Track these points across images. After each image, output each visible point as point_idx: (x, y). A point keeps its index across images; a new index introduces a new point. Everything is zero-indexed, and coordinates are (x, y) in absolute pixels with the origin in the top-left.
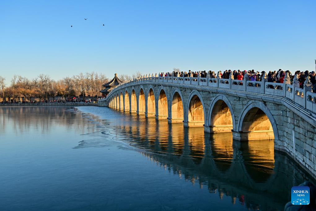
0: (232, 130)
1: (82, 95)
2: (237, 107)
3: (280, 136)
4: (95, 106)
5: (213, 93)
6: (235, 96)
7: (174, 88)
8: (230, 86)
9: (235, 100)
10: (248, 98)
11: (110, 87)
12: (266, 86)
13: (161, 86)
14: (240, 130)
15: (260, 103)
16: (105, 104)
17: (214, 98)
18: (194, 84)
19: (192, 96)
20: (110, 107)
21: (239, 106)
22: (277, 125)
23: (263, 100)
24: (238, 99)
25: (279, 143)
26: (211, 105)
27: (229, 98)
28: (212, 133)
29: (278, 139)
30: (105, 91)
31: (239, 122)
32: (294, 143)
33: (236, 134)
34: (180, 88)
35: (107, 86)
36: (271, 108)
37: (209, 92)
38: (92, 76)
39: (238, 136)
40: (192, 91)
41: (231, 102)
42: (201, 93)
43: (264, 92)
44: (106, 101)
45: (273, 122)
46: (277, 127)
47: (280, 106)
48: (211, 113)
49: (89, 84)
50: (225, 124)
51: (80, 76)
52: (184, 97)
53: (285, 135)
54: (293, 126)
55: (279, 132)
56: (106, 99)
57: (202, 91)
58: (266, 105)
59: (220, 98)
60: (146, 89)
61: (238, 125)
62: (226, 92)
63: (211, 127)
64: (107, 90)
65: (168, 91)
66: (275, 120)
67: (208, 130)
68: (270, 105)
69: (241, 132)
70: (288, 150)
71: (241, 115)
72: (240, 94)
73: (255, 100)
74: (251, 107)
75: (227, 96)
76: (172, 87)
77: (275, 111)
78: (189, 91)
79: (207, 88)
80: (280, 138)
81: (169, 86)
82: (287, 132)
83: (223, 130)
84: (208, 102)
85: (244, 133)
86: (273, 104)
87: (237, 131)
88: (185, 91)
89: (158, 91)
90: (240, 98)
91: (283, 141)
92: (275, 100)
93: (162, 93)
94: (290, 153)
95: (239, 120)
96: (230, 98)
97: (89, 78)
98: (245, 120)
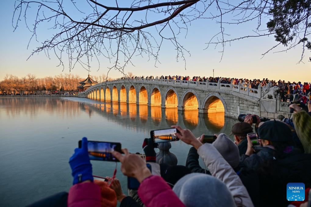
0: (198, 108)
1: (62, 89)
2: (201, 96)
4: (75, 97)
5: (185, 88)
6: (200, 90)
7: (153, 85)
8: (197, 85)
9: (200, 92)
10: (209, 91)
11: (85, 84)
12: (220, 85)
13: (143, 84)
14: (203, 108)
15: (217, 93)
16: (84, 96)
17: (185, 91)
18: (171, 83)
19: (169, 90)
20: (89, 97)
21: (203, 95)
22: (226, 104)
23: (219, 92)
24: (202, 92)
25: (227, 113)
26: (183, 95)
28: (183, 111)
30: (81, 87)
31: (202, 104)
32: (239, 112)
33: (201, 110)
34: (159, 85)
35: (83, 83)
36: (223, 96)
37: (182, 88)
38: (69, 76)
39: (202, 111)
40: (168, 87)
41: (197, 93)
43: (219, 88)
44: (84, 94)
45: (224, 103)
46: (226, 105)
47: (228, 95)
48: (183, 100)
49: (67, 82)
50: (190, 105)
51: (60, 76)
52: (162, 91)
53: (231, 109)
54: (239, 104)
55: (228, 107)
56: (84, 92)
57: (177, 87)
58: (220, 95)
59: (190, 91)
60: (127, 85)
62: (195, 88)
63: (183, 107)
64: (83, 86)
65: (148, 87)
67: (181, 109)
68: (222, 95)
69: (204, 109)
70: (233, 116)
71: (204, 100)
72: (204, 89)
73: (214, 92)
74: (210, 96)
75: (195, 90)
76: (151, 85)
77: (225, 97)
78: (166, 87)
79: (181, 86)
80: (228, 110)
81: (149, 84)
82: (233, 107)
83: (189, 109)
84: (181, 94)
85: (206, 109)
86: (224, 94)
87: (202, 108)
88: (163, 87)
89: (139, 87)
90: (203, 91)
91: (230, 112)
92: (226, 92)
93: (143, 89)
94: (235, 117)
95: (203, 103)
96: (197, 91)
97: (67, 77)
98: (206, 103)
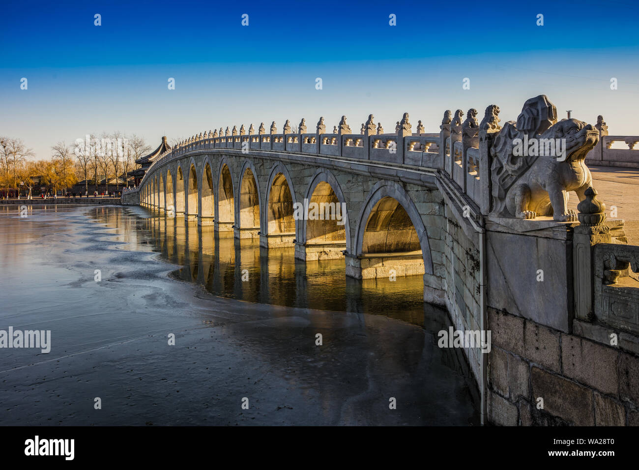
0: (345, 253)
2: (353, 198)
3: (435, 265)
5: (309, 166)
6: (349, 173)
7: (243, 159)
8: (340, 150)
9: (349, 181)
10: (373, 174)
12: (406, 146)
13: (224, 156)
15: (396, 186)
17: (312, 180)
18: (278, 149)
19: (274, 175)
21: (356, 195)
22: (428, 238)
23: (402, 179)
24: (354, 180)
25: (433, 281)
26: (306, 195)
27: (339, 178)
29: (432, 273)
31: (356, 232)
33: (352, 262)
34: (254, 158)
36: (418, 197)
37: (303, 165)
39: (355, 266)
40: (274, 164)
41: (342, 186)
42: (289, 167)
43: (404, 160)
45: (421, 230)
46: (430, 244)
47: (434, 192)
52: (260, 179)
53: (445, 263)
55: (434, 254)
57: (291, 163)
58: (407, 191)
59: (323, 177)
60: (199, 164)
61: (356, 239)
62: (332, 163)
65: (235, 166)
66: (425, 227)
68: (413, 190)
69: (361, 257)
71: (361, 216)
72: (357, 168)
73: (386, 180)
74: (378, 196)
75: (335, 172)
76: (241, 158)
77: (424, 204)
78: (269, 164)
80: (436, 269)
81: (236, 156)
84: (303, 189)
86: (420, 188)
87: (354, 253)
88: (263, 165)
89: (218, 168)
90: (358, 175)
91: (440, 278)
92: (423, 178)
95: (357, 228)
